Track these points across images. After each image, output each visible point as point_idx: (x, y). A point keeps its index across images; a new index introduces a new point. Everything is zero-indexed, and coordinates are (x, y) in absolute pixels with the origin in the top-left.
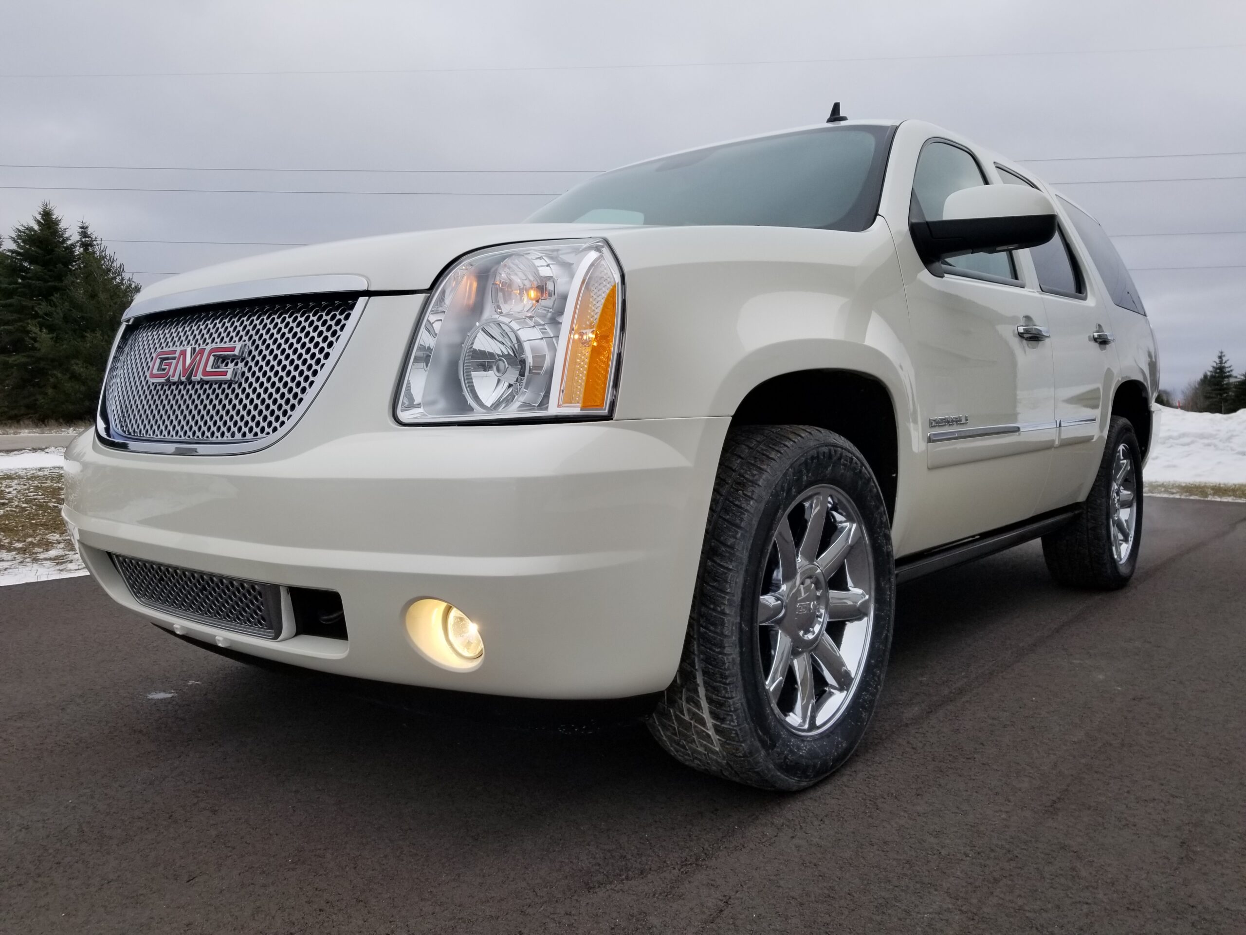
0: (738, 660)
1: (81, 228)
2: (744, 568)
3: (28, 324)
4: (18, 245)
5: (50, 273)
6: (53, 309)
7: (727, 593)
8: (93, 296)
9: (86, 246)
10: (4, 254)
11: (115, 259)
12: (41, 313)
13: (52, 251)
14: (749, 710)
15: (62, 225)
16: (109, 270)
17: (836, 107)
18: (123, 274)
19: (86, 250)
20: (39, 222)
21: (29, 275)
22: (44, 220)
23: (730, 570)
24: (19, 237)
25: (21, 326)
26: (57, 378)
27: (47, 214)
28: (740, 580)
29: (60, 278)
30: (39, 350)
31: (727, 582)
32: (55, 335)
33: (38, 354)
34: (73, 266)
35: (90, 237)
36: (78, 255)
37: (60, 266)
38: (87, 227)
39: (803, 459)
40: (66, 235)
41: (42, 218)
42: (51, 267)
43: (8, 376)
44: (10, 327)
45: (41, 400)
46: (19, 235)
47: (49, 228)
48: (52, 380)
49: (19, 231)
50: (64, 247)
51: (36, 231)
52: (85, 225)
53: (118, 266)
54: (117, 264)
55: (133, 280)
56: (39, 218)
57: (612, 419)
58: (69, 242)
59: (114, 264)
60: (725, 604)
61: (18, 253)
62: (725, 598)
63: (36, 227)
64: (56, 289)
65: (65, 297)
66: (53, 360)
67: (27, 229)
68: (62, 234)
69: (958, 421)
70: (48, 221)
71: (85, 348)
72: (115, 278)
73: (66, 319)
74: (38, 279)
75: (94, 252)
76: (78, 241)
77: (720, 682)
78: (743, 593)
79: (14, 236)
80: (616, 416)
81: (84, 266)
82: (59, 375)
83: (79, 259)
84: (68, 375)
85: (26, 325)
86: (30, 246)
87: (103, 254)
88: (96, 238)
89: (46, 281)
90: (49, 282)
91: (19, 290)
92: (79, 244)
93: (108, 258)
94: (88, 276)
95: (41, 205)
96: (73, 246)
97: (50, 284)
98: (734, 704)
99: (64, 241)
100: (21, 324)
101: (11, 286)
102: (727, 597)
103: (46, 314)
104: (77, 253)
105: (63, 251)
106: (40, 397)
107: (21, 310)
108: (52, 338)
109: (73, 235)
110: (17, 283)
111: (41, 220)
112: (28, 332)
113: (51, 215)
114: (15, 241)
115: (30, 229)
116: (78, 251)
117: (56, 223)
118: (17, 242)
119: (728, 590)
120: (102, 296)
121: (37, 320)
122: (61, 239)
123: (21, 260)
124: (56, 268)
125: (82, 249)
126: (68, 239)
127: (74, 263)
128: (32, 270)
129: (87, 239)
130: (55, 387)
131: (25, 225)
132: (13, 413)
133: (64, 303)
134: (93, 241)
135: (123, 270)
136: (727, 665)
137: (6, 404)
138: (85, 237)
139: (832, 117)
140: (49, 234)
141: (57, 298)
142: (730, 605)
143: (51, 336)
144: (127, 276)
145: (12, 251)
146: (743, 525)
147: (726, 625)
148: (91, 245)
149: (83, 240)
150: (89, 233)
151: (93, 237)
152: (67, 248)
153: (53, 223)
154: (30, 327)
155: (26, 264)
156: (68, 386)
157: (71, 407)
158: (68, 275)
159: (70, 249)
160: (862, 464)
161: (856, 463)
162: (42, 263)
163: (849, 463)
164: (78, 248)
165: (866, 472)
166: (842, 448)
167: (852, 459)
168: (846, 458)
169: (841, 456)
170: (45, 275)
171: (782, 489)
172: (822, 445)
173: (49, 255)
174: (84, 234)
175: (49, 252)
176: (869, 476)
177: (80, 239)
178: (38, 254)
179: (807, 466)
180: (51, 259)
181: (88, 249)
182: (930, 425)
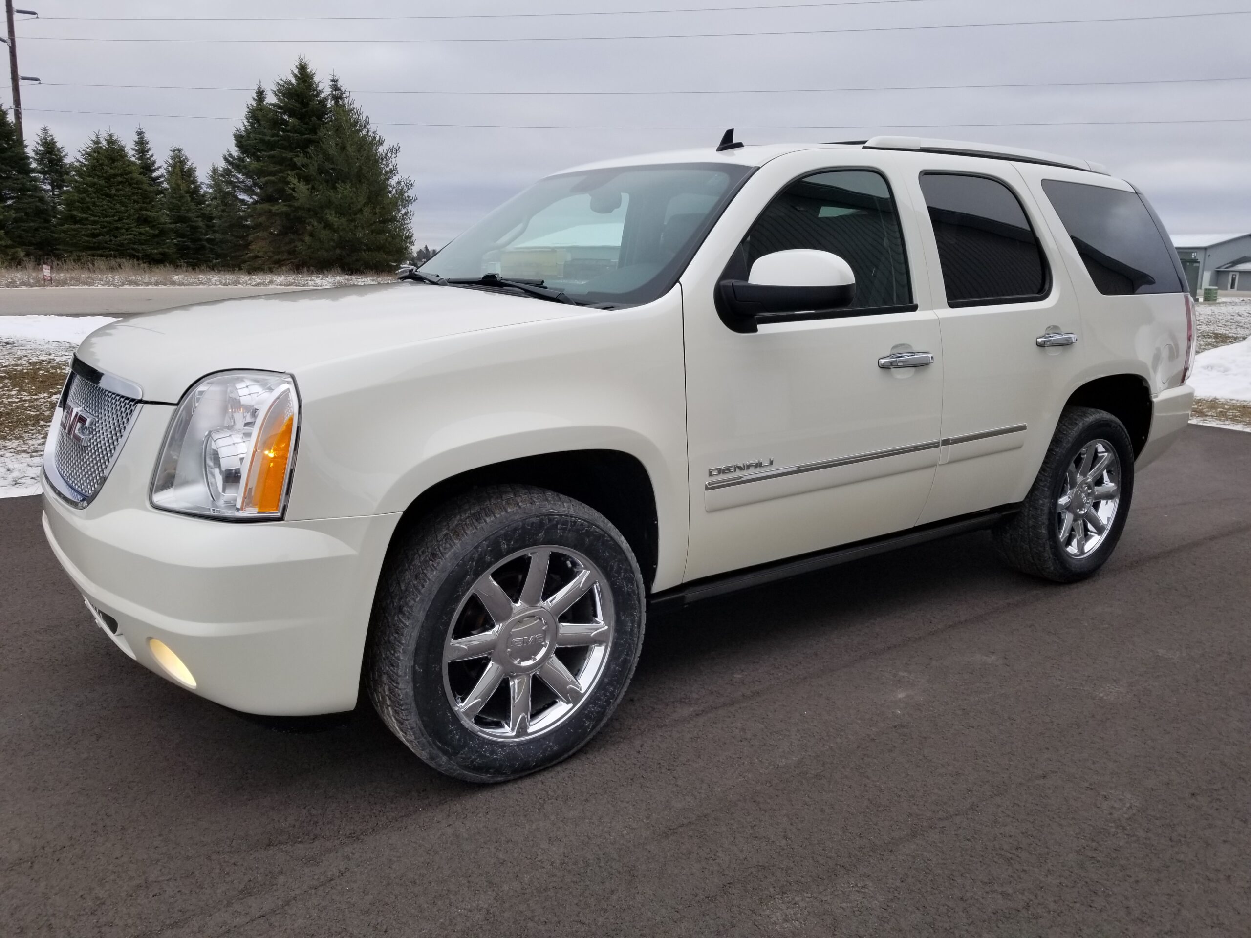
0: (412, 693)
1: (332, 81)
2: (419, 624)
3: (288, 175)
4: (279, 99)
5: (306, 126)
6: (309, 161)
7: (402, 644)
8: (343, 148)
9: (336, 98)
10: (267, 107)
11: (361, 112)
12: (299, 164)
13: (308, 104)
14: (425, 729)
15: (316, 79)
16: (357, 123)
17: (729, 134)
18: (368, 127)
19: (337, 102)
20: (295, 76)
21: (288, 128)
22: (300, 74)
23: (407, 626)
24: (279, 91)
25: (283, 177)
26: (313, 226)
27: (303, 68)
28: (415, 634)
29: (314, 131)
30: (298, 199)
31: (402, 635)
32: (310, 186)
33: (296, 204)
34: (326, 119)
35: (340, 90)
36: (330, 108)
37: (314, 119)
38: (337, 80)
39: (503, 532)
40: (320, 88)
41: (299, 72)
42: (307, 120)
43: (272, 223)
44: (273, 178)
45: (300, 246)
46: (279, 89)
47: (305, 81)
48: (309, 228)
49: (279, 84)
50: (318, 100)
51: (293, 85)
52: (335, 78)
53: (364, 119)
54: (363, 117)
55: (377, 133)
56: (296, 71)
57: (284, 520)
58: (322, 95)
59: (361, 117)
60: (400, 652)
61: (279, 107)
62: (400, 647)
63: (294, 81)
64: (310, 142)
65: (319, 149)
66: (309, 210)
67: (286, 82)
68: (316, 87)
69: (759, 465)
70: (304, 74)
71: (336, 198)
72: (360, 131)
73: (320, 171)
74: (296, 132)
75: (344, 105)
76: (329, 95)
77: (398, 708)
78: (418, 644)
79: (275, 90)
80: (286, 518)
81: (335, 119)
82: (315, 224)
83: (331, 111)
84: (323, 224)
85: (286, 176)
86: (289, 99)
87: (351, 106)
88: (345, 91)
89: (302, 134)
90: (305, 134)
91: (280, 142)
92: (330, 98)
93: (355, 110)
94: (338, 130)
95: (297, 59)
96: (326, 99)
97: (306, 136)
98: (409, 724)
99: (318, 95)
100: (282, 174)
101: (273, 139)
102: (402, 647)
103: (303, 166)
104: (329, 105)
105: (317, 104)
106: (299, 244)
107: (281, 161)
108: (308, 189)
109: (325, 89)
110: (277, 135)
111: (298, 75)
112: (288, 183)
113: (307, 69)
114: (276, 95)
115: (290, 82)
116: (330, 104)
117: (311, 76)
118: (278, 96)
119: (403, 642)
120: (351, 150)
121: (295, 172)
122: (315, 93)
123: (281, 114)
124: (311, 120)
125: (333, 102)
126: (321, 92)
127: (326, 116)
128: (290, 122)
129: (337, 92)
130: (311, 235)
131: (284, 79)
132: (276, 257)
133: (318, 155)
134: (342, 94)
135: (368, 123)
136: (401, 697)
137: (272, 249)
138: (335, 90)
139: (722, 146)
140: (305, 88)
141: (312, 150)
142: (404, 652)
143: (307, 187)
144: (372, 127)
145: (274, 105)
146: (423, 591)
147: (400, 668)
148: (341, 98)
149: (334, 93)
150: (339, 86)
151: (343, 90)
152: (320, 101)
153: (308, 77)
154: (290, 179)
155: (286, 117)
156: (324, 234)
157: (325, 254)
158: (322, 128)
159: (323, 102)
160: (591, 524)
161: (582, 525)
162: (299, 116)
163: (569, 527)
164: (329, 100)
165: (597, 530)
166: (562, 515)
167: (575, 522)
168: (565, 523)
169: (557, 523)
170: (302, 127)
171: (472, 559)
172: (531, 517)
173: (305, 108)
174: (335, 87)
175: (305, 105)
176: (602, 533)
177: (332, 92)
178: (296, 107)
179: (507, 537)
180: (306, 112)
181: (338, 102)
182: (711, 474)
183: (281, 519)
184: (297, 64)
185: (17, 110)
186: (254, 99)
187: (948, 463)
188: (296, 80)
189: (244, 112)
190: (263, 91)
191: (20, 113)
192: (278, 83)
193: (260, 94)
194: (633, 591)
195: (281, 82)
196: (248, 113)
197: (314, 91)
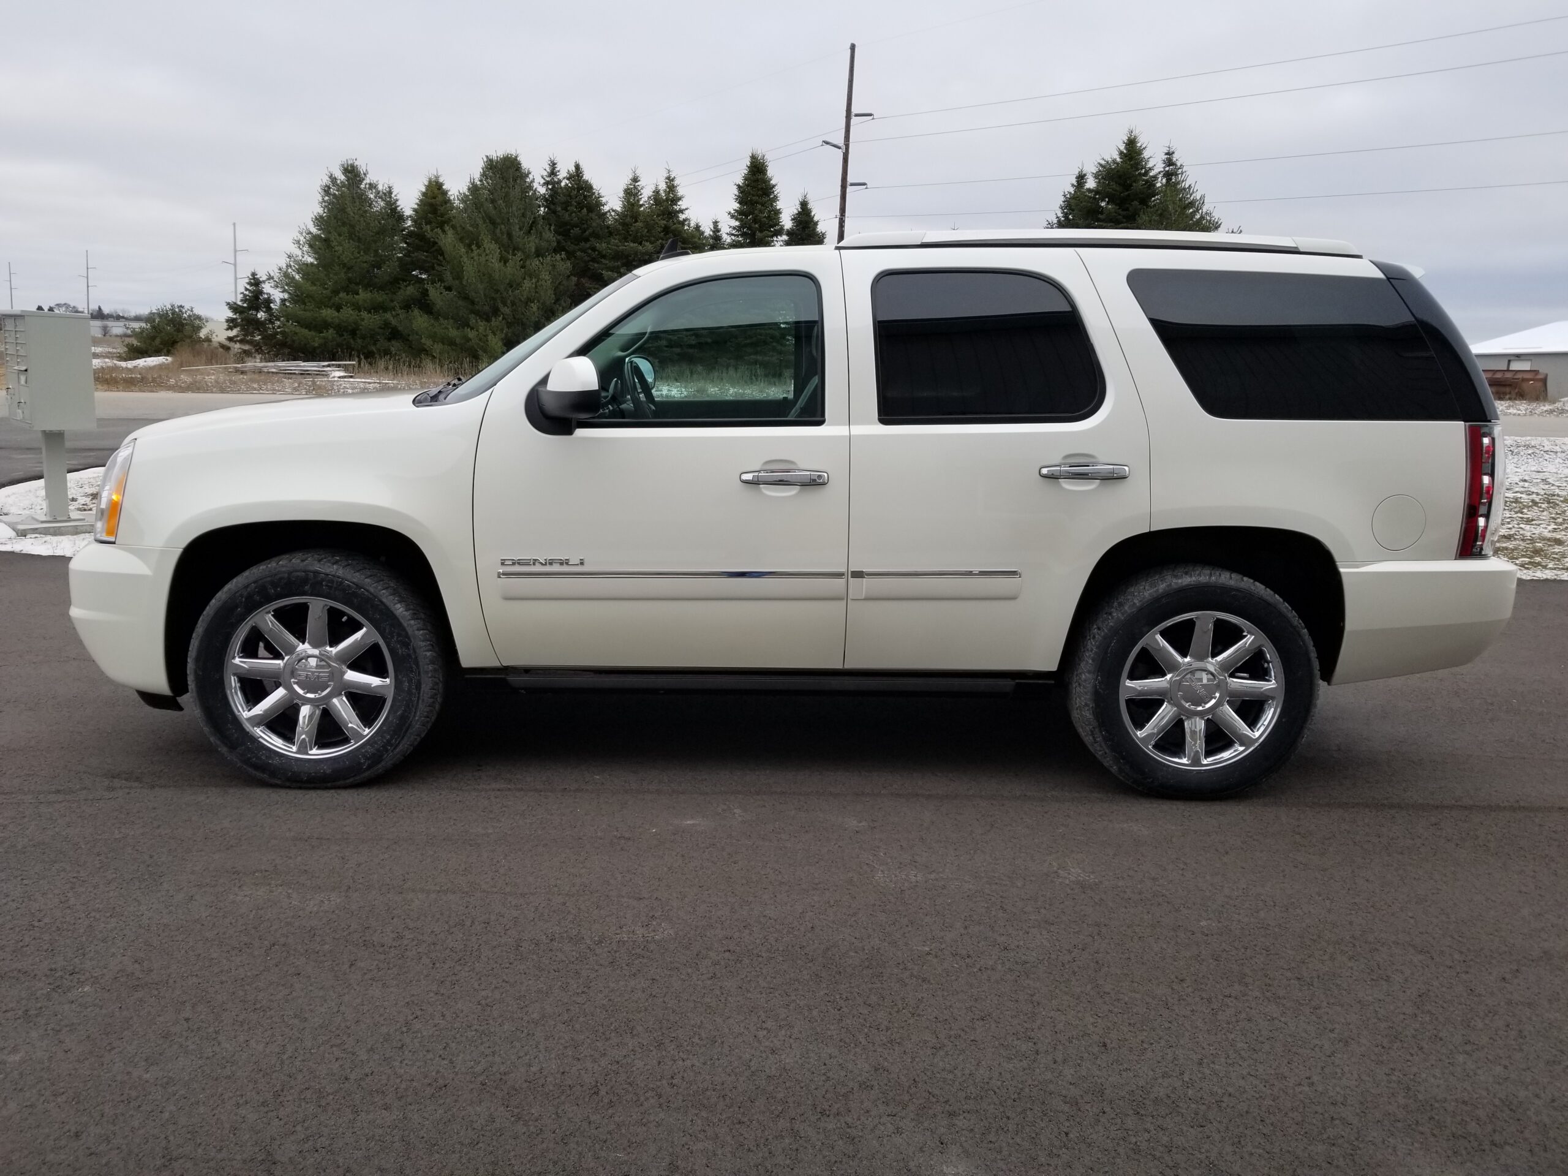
1: (1166, 154)
4: (1099, 182)
5: (1124, 213)
9: (1168, 175)
11: (1195, 190)
13: (1132, 185)
15: (1146, 154)
16: (1193, 203)
19: (1169, 180)
20: (1121, 153)
21: (1104, 217)
22: (1127, 150)
24: (1101, 173)
27: (1131, 143)
29: (1132, 217)
34: (1151, 201)
35: (1175, 164)
36: (1160, 187)
37: (1136, 203)
38: (1173, 153)
40: (1150, 165)
41: (1126, 148)
42: (1127, 205)
46: (1101, 171)
47: (1132, 158)
49: (1101, 165)
50: (1144, 180)
51: (1117, 164)
52: (1171, 151)
53: (1198, 198)
55: (1215, 213)
56: (1122, 147)
57: (116, 544)
58: (1152, 174)
59: (1195, 196)
63: (1118, 159)
67: (1109, 162)
68: (1145, 164)
69: (566, 562)
70: (1132, 151)
72: (1195, 213)
75: (1179, 183)
76: (1160, 173)
79: (1096, 172)
80: (118, 543)
81: (1162, 200)
83: (1160, 191)
86: (1109, 182)
87: (1186, 184)
88: (1181, 165)
92: (1161, 175)
93: (1189, 189)
94: (1162, 214)
95: (1126, 132)
96: (1155, 177)
99: (1146, 173)
104: (1159, 185)
105: (1144, 185)
109: (1156, 163)
111: (1125, 151)
113: (1136, 143)
114: (1096, 178)
115: (1114, 161)
116: (1160, 183)
117: (1139, 152)
118: (1099, 179)
122: (1143, 171)
123: (1100, 200)
124: (1131, 205)
125: (1164, 181)
126: (1151, 169)
127: (1153, 197)
128: (1107, 210)
129: (1171, 167)
131: (1107, 158)
134: (1177, 169)
135: (1203, 202)
138: (1169, 165)
140: (1131, 166)
144: (1206, 208)
145: (1094, 191)
148: (1175, 174)
149: (1167, 169)
150: (1174, 159)
151: (1179, 164)
152: (1147, 181)
153: (1136, 153)
155: (1103, 204)
158: (1142, 213)
159: (1151, 183)
160: (358, 586)
161: (349, 586)
162: (1118, 202)
163: (335, 585)
164: (1160, 179)
165: (366, 593)
166: (328, 575)
167: (341, 583)
168: (332, 582)
169: (323, 580)
170: (1120, 215)
171: (241, 596)
172: (297, 571)
173: (1127, 191)
174: (1169, 162)
175: (1127, 187)
176: (371, 596)
177: (1164, 168)
178: (1116, 191)
179: (274, 585)
180: (1129, 195)
181: (1171, 179)
182: (503, 564)
183: (114, 543)
184: (1125, 139)
185: (842, 219)
186: (1073, 185)
187: (864, 599)
188: (1121, 158)
189: (1060, 200)
190: (1085, 175)
191: (844, 222)
192: (1099, 163)
193: (1081, 178)
194: (409, 655)
195: (1103, 162)
196: (1064, 202)
197: (1142, 169)
